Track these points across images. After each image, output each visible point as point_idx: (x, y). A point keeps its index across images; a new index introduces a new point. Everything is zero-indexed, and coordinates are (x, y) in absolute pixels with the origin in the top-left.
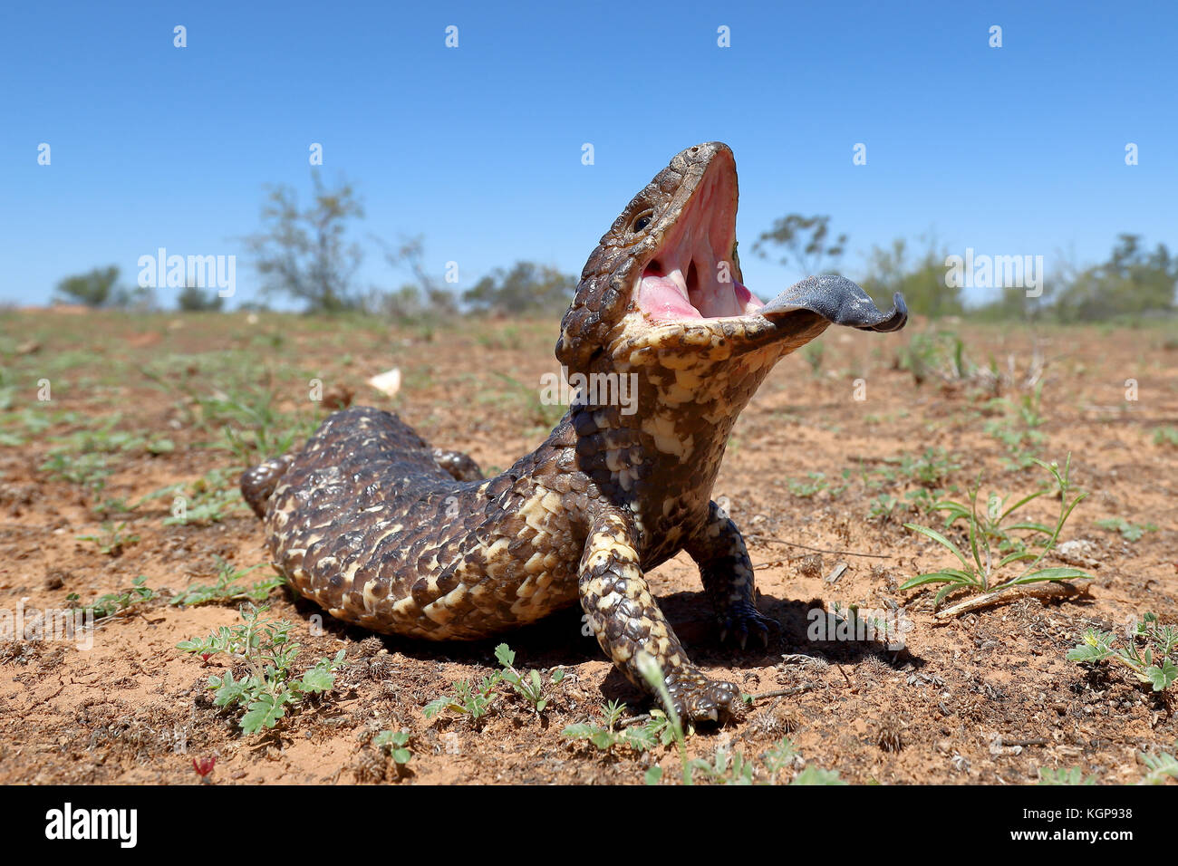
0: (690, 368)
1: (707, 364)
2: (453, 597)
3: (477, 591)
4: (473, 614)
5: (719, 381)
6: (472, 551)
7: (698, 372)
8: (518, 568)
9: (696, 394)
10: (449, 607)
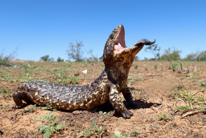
0: (126, 56)
1: (128, 55)
2: (90, 102)
3: (94, 100)
4: (94, 104)
5: (130, 58)
6: (92, 94)
7: (127, 57)
8: (101, 95)
9: (127, 61)
10: (90, 104)
